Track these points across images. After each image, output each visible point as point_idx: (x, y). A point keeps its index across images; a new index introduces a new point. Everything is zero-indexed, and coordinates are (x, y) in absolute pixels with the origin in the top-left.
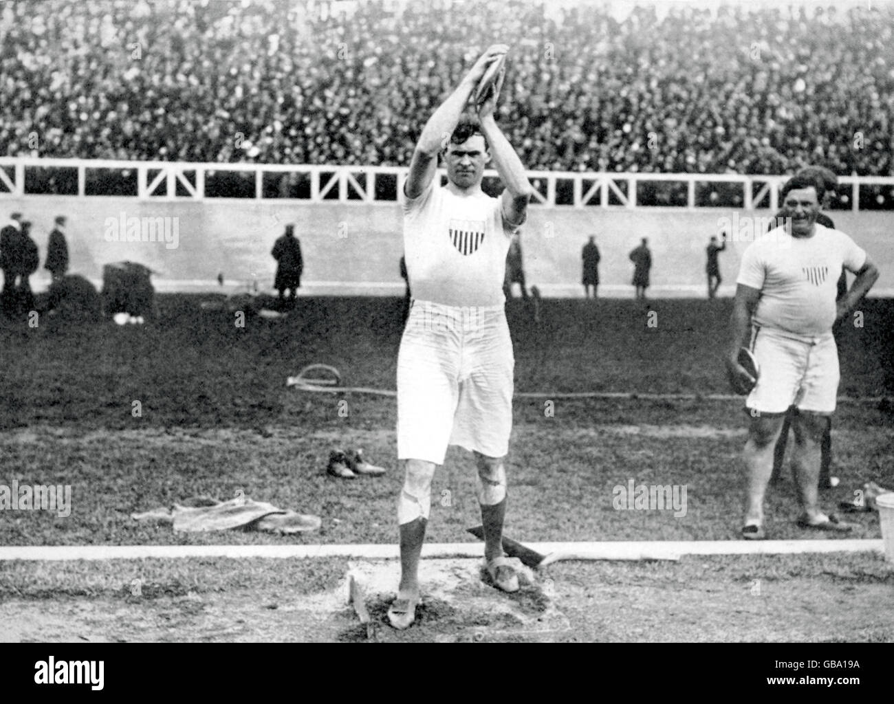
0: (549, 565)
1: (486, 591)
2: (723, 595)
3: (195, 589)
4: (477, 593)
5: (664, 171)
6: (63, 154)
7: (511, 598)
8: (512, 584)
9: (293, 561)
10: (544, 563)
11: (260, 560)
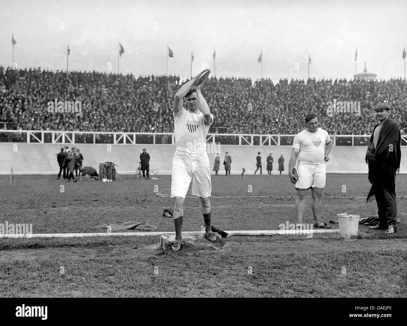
0: (229, 237)
1: (205, 241)
2: (285, 244)
3: (111, 244)
4: (202, 241)
5: (289, 134)
6: (88, 130)
7: (213, 243)
8: (214, 238)
9: (146, 236)
10: (228, 236)
11: (135, 236)
